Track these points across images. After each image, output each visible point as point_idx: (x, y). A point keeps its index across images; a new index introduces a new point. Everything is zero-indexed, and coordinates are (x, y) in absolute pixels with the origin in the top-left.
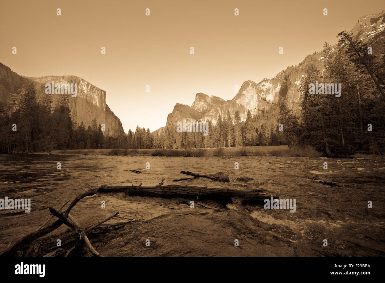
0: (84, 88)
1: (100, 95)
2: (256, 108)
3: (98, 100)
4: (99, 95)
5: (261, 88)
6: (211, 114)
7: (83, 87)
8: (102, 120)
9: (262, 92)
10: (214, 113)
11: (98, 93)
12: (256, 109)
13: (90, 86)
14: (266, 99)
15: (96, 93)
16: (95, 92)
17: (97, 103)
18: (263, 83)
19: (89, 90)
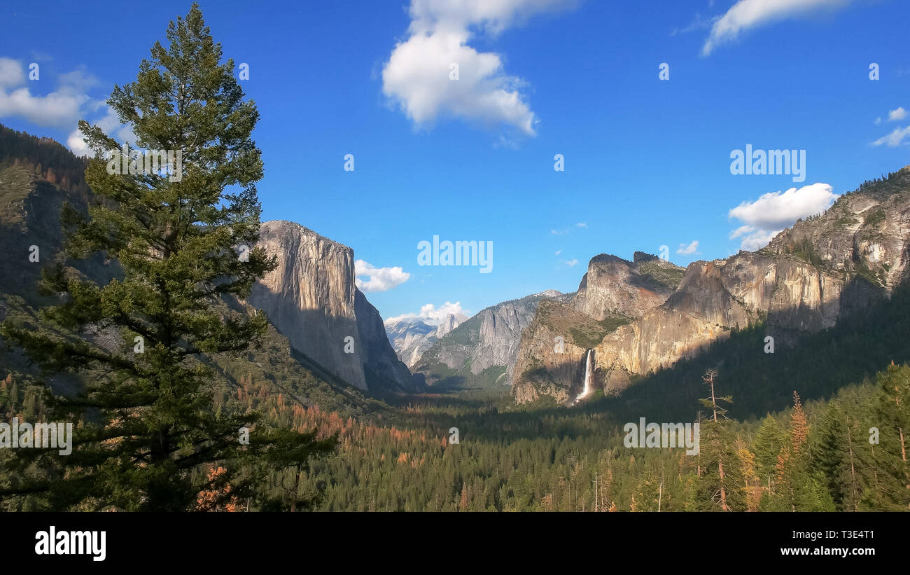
0: (311, 251)
1: (343, 263)
2: (717, 325)
3: (341, 278)
4: (340, 264)
5: (733, 272)
6: (617, 338)
7: (308, 250)
8: (351, 326)
9: (735, 283)
10: (624, 337)
11: (338, 258)
12: (719, 327)
13: (322, 243)
14: (743, 300)
15: (335, 260)
16: (332, 257)
17: (337, 285)
18: (738, 262)
19: (321, 256)
